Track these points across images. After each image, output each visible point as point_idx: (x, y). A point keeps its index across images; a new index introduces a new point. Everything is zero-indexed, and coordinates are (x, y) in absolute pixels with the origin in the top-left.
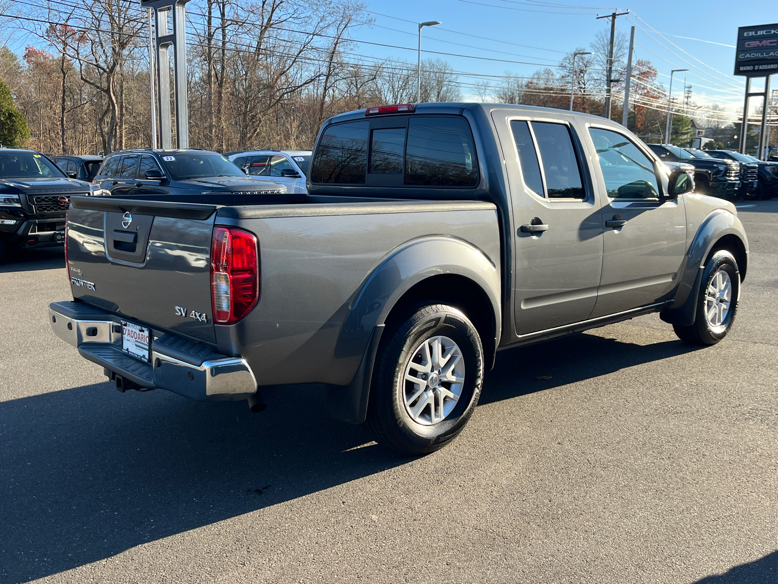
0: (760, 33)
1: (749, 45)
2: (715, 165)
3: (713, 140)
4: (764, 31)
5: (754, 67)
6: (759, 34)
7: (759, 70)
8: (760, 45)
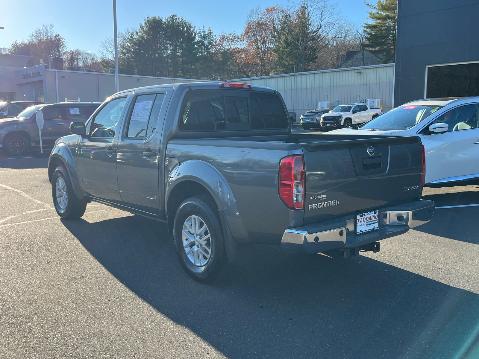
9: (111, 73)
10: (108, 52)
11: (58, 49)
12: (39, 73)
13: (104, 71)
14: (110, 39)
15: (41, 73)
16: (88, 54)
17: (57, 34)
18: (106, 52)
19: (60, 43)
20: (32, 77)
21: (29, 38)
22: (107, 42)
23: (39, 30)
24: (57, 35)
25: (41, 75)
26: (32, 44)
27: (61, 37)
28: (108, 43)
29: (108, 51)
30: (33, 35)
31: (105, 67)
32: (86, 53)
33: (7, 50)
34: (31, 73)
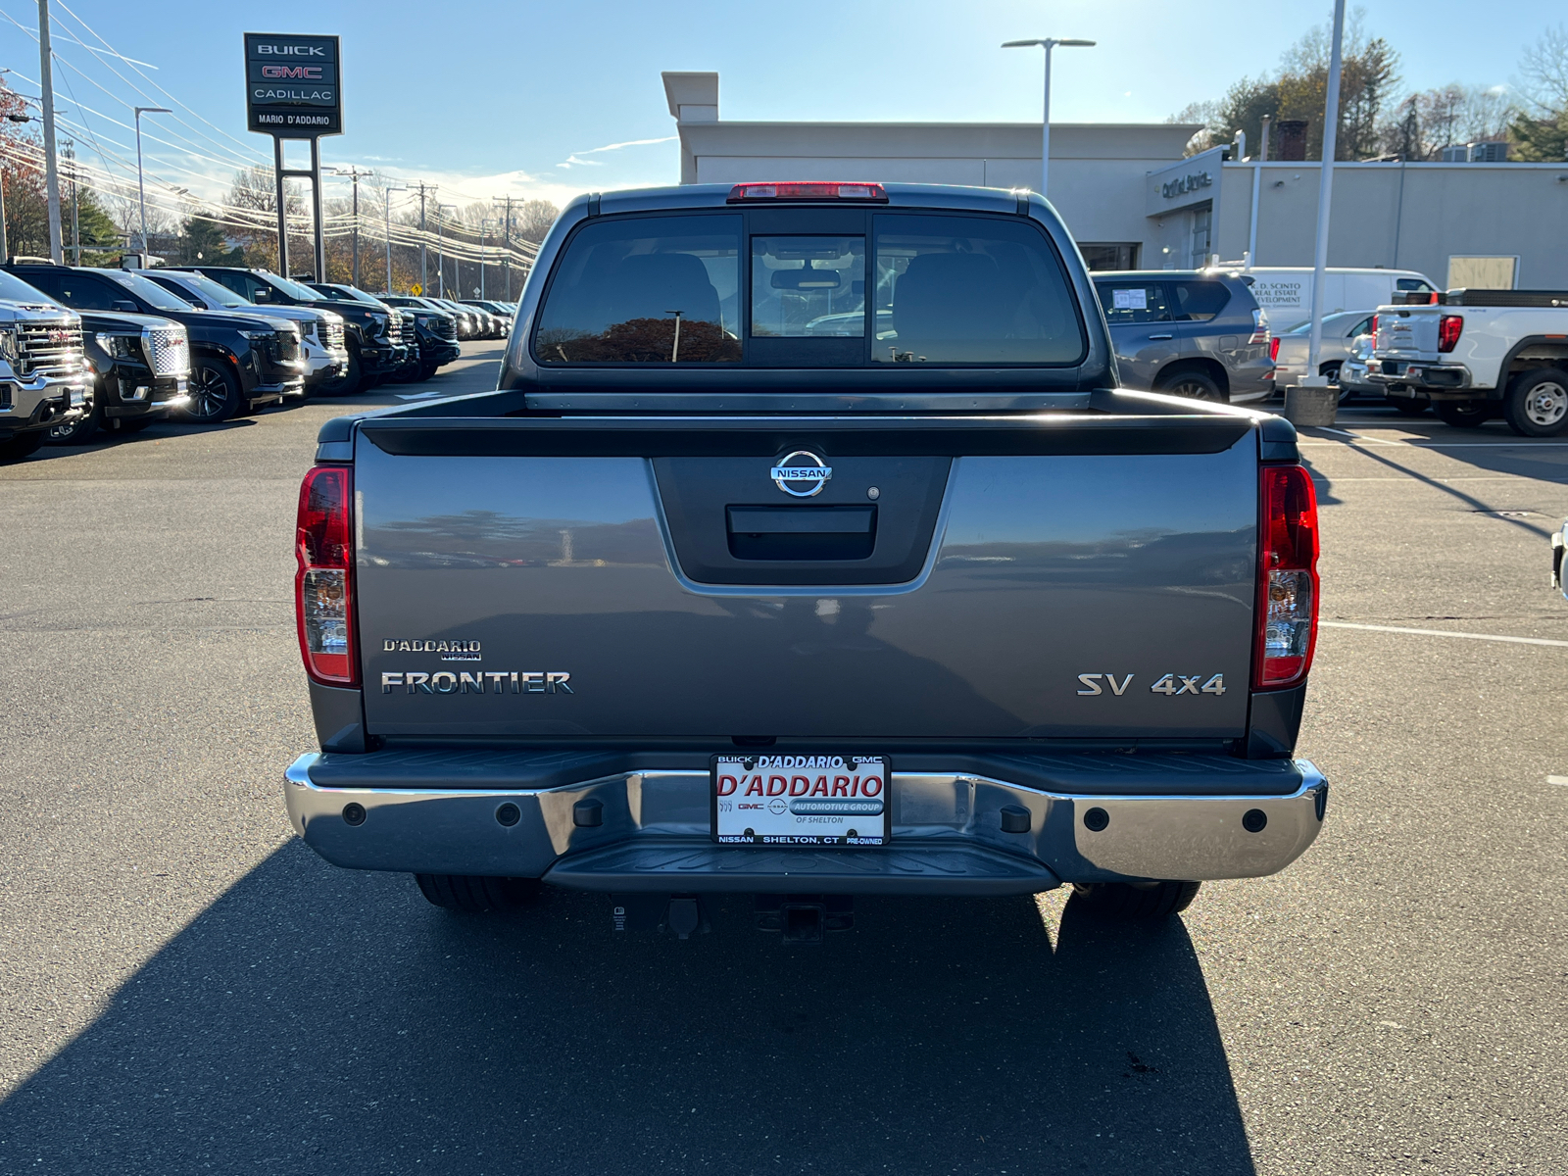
0: (289, 50)
1: (270, 72)
2: (368, 315)
3: (163, 260)
4: (296, 48)
5: (286, 119)
6: (286, 52)
7: (295, 126)
8: (292, 75)
9: (1472, 161)
10: (1547, 84)
11: (1372, 91)
12: (1205, 176)
13: (1519, 155)
14: (1558, 36)
15: (1209, 178)
16: (1492, 97)
17: (1376, 40)
18: (1538, 86)
19: (1378, 73)
20: (1186, 190)
21: (1282, 63)
22: (1546, 47)
23: (1317, 33)
24: (1373, 45)
25: (1210, 185)
26: (1291, 83)
27: (1386, 49)
28: (1549, 51)
29: (1547, 78)
30: (1295, 54)
31: (1524, 138)
32: (1485, 95)
33: (1214, 110)
34: (1186, 178)
